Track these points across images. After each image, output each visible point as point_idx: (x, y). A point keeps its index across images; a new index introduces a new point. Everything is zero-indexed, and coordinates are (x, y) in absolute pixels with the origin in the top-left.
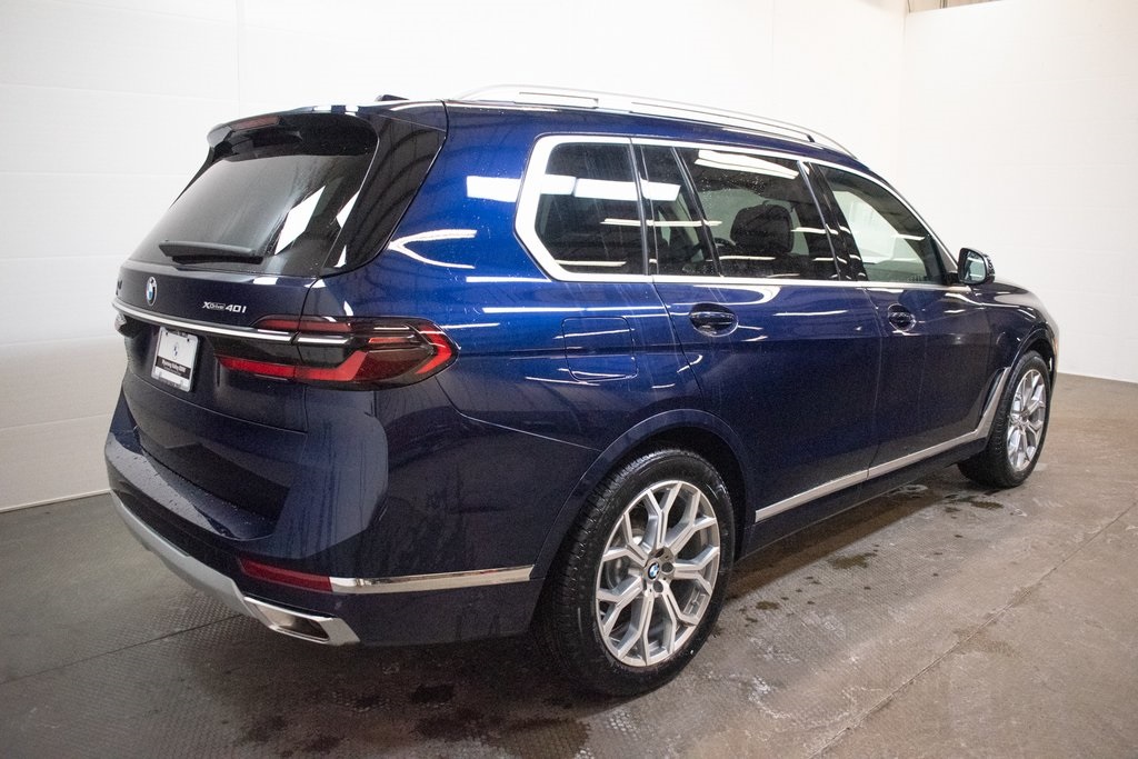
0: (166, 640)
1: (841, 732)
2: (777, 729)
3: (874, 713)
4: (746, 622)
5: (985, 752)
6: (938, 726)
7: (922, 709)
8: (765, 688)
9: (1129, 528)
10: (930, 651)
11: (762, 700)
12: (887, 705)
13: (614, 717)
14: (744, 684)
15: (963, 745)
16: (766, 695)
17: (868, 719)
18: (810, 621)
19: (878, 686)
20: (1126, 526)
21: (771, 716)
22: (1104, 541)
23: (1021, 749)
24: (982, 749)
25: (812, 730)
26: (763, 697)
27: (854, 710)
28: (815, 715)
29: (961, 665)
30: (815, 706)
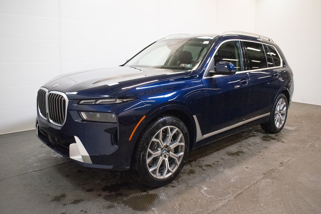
0: (33, 172)
1: (227, 201)
2: (208, 200)
3: (236, 196)
4: (202, 170)
5: (269, 207)
6: (255, 200)
7: (251, 195)
8: (206, 188)
9: (316, 146)
10: (255, 179)
11: (204, 192)
12: (241, 194)
13: (161, 196)
14: (200, 187)
15: (262, 205)
16: (206, 190)
17: (235, 197)
18: (220, 170)
19: (239, 188)
20: (315, 145)
21: (207, 196)
22: (309, 149)
23: (279, 206)
24: (268, 206)
25: (218, 200)
26: (205, 191)
27: (231, 195)
28: (220, 196)
29: (263, 183)
30: (220, 194)
